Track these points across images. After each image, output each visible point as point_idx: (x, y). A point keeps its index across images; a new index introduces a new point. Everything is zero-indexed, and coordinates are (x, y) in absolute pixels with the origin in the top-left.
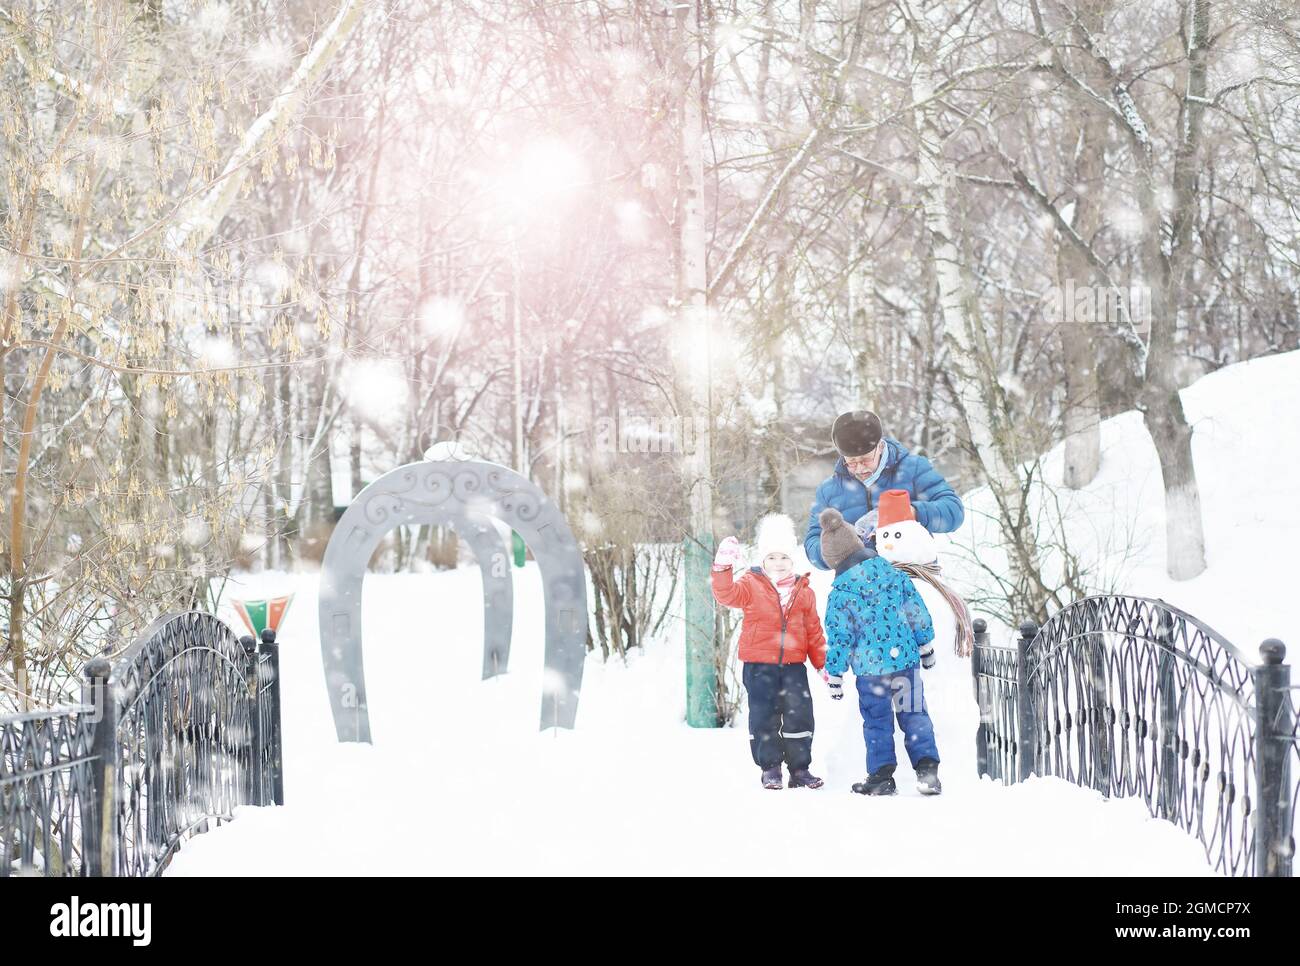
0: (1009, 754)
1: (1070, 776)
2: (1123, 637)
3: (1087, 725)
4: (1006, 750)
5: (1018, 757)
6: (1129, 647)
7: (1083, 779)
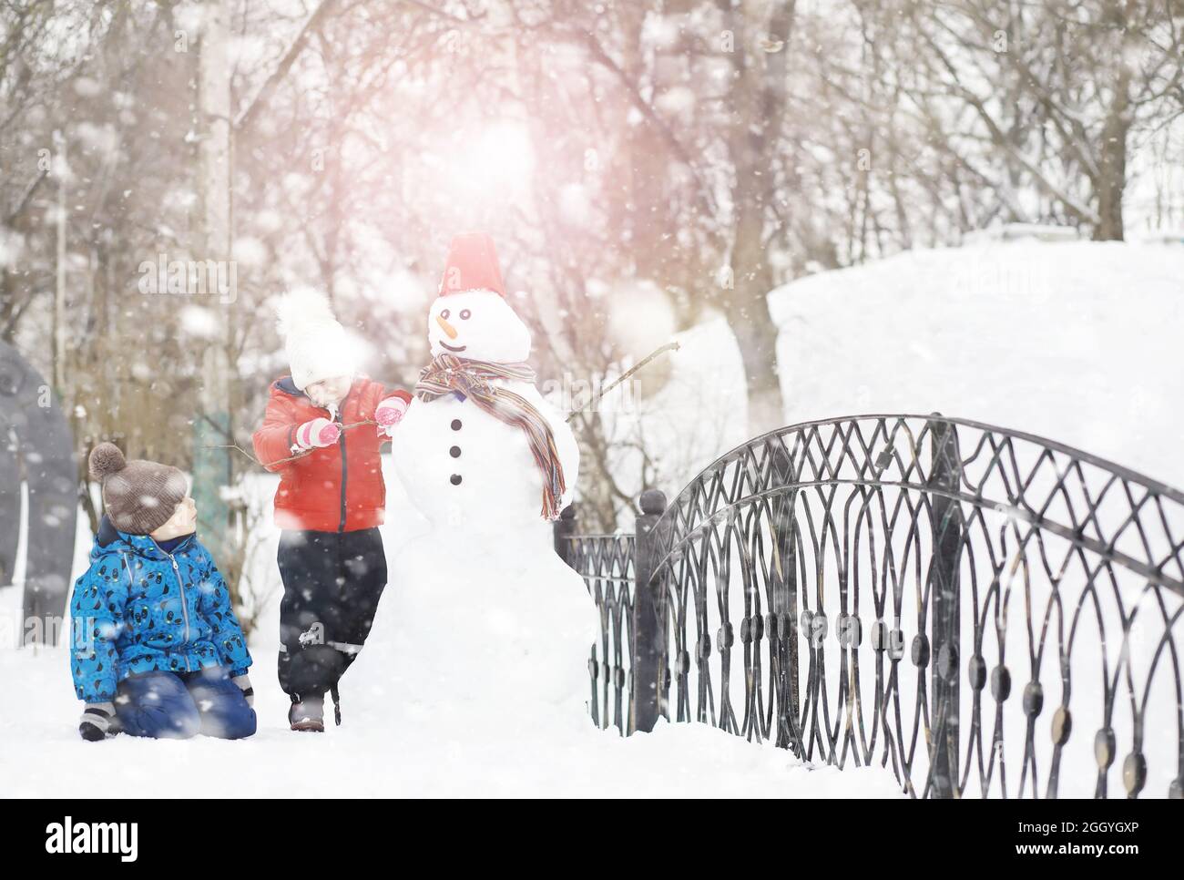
0: (611, 687)
1: (726, 721)
2: (852, 488)
3: (765, 643)
4: (607, 680)
5: (626, 691)
6: (865, 510)
7: (754, 724)
